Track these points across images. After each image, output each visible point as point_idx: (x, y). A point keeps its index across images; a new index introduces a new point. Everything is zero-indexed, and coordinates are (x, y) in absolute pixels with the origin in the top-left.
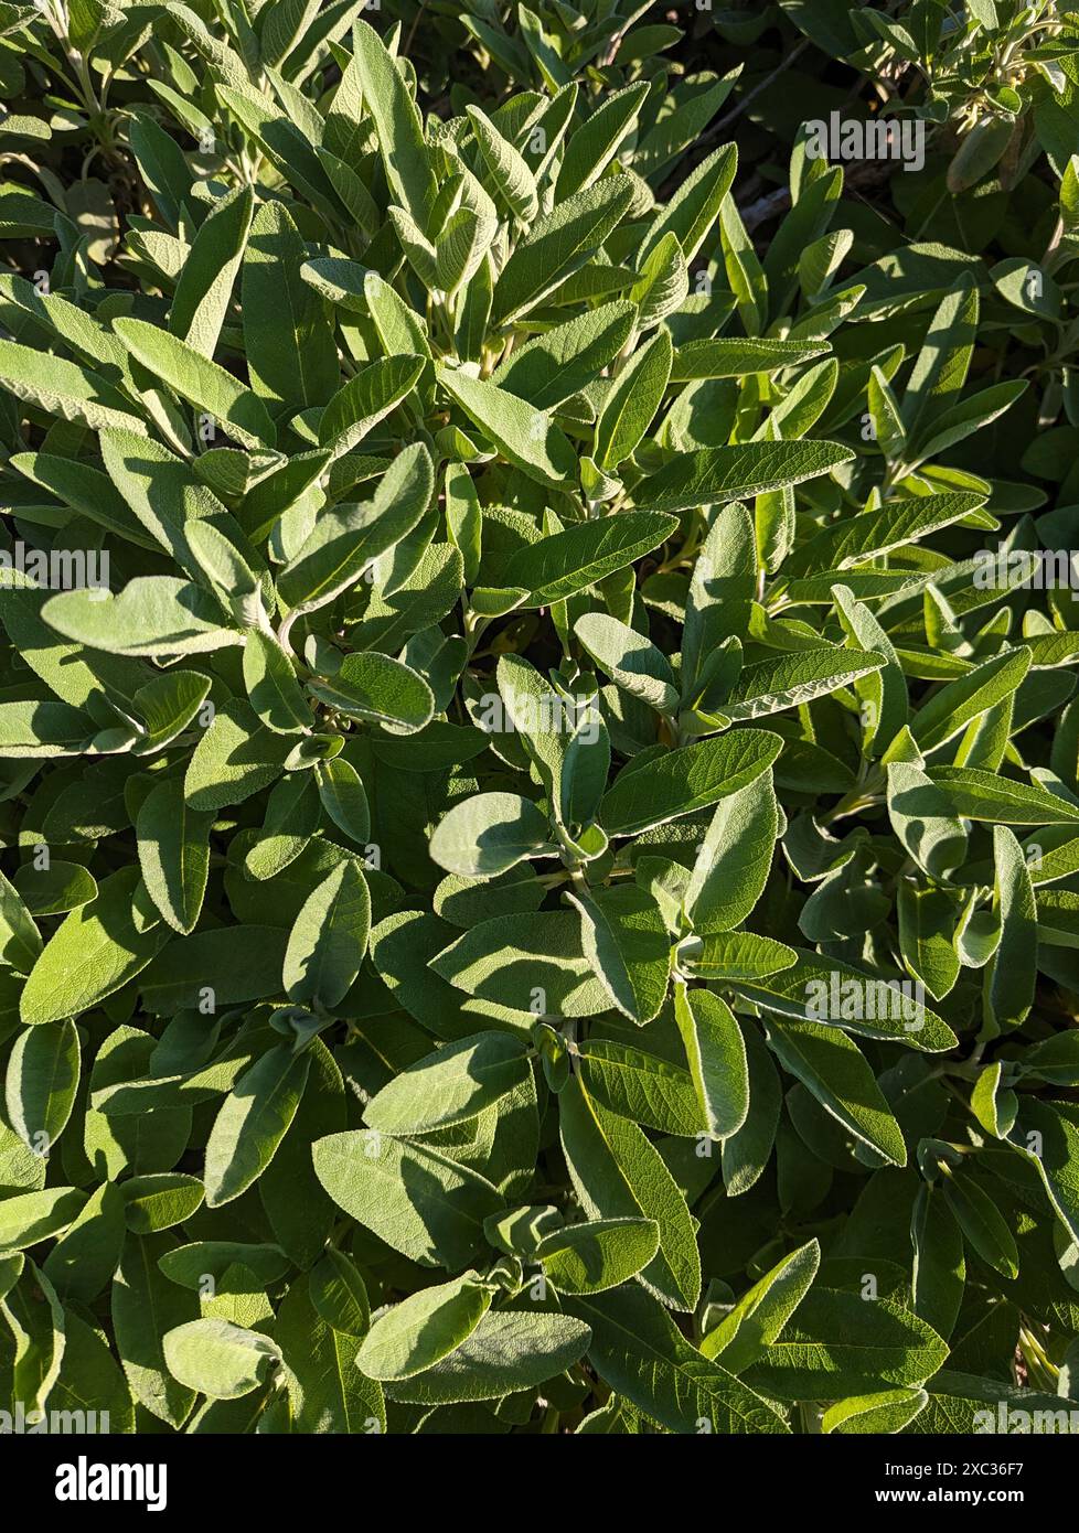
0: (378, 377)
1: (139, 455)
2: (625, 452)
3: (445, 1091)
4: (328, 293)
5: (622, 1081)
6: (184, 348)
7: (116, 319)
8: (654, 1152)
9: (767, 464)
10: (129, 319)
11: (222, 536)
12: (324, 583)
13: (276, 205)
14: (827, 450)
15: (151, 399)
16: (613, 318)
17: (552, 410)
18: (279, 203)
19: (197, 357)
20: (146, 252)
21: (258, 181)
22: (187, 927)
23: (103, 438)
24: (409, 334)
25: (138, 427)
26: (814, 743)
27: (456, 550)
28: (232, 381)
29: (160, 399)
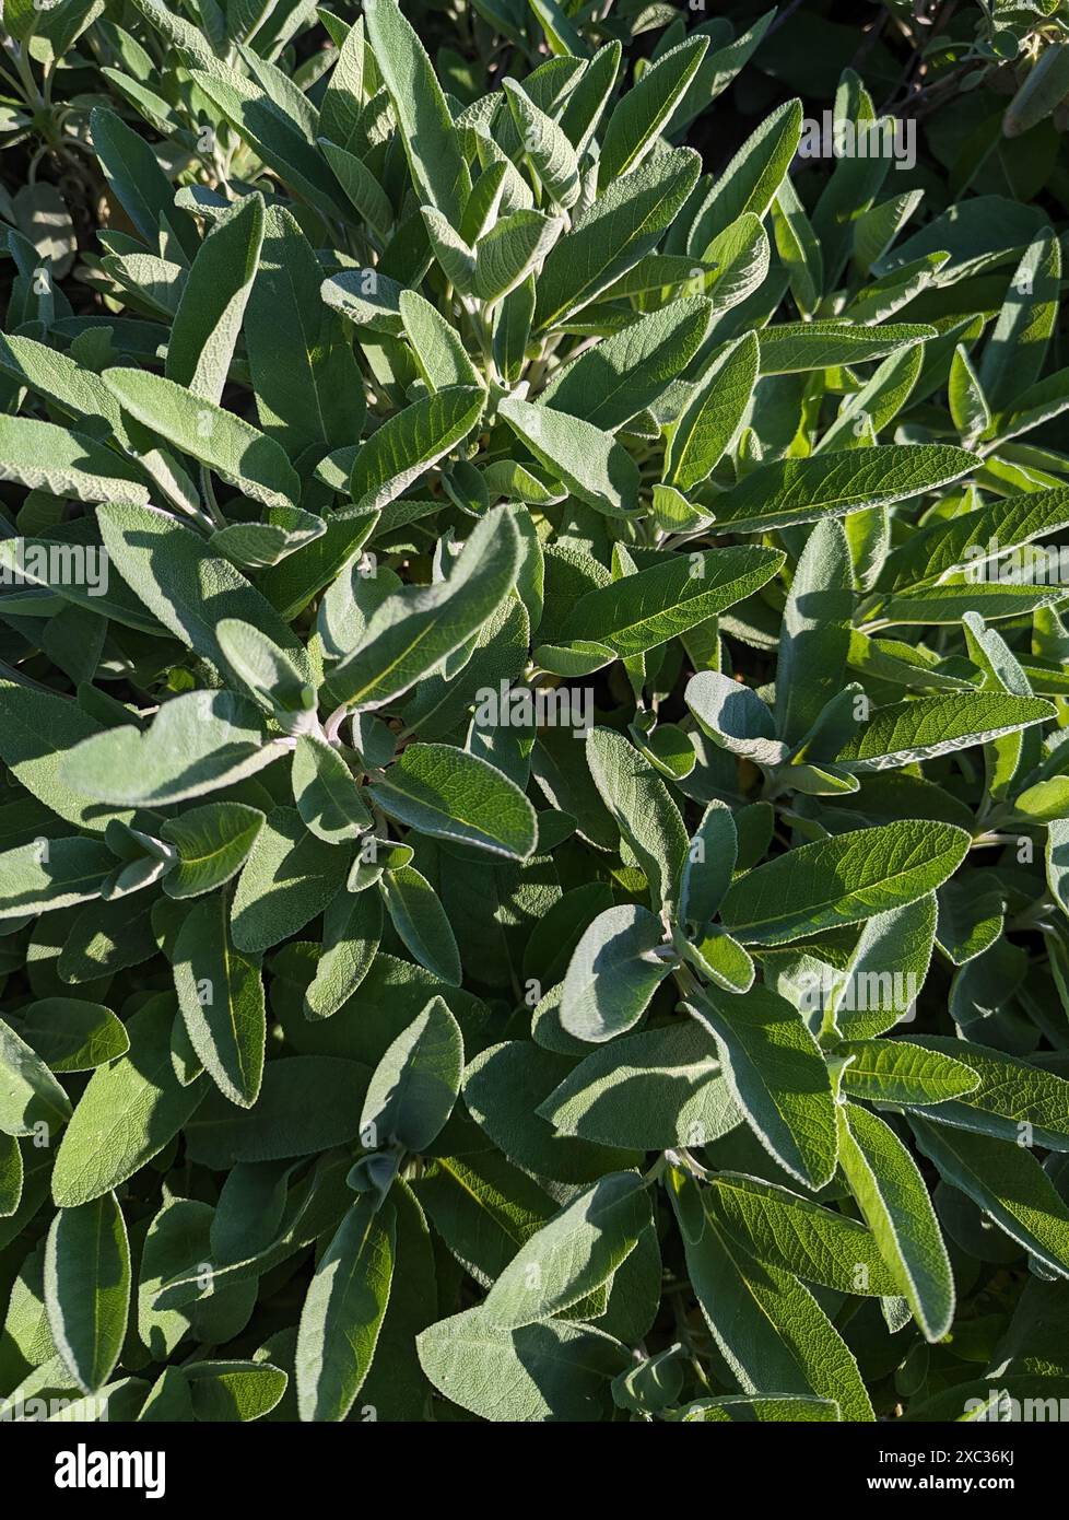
0: (425, 414)
1: (142, 528)
2: (702, 472)
3: (563, 1252)
4: (354, 316)
5: (764, 1216)
6: (188, 396)
7: (106, 371)
8: (805, 1292)
9: (868, 474)
10: (121, 369)
11: (261, 635)
12: (385, 673)
13: (278, 211)
14: (945, 456)
15: (154, 461)
16: (682, 317)
17: (616, 430)
18: (282, 208)
19: (204, 405)
20: (128, 278)
21: (233, 175)
22: (248, 1098)
23: (101, 514)
24: (449, 354)
25: (139, 494)
26: (920, 777)
27: (519, 603)
28: (247, 430)
29: (163, 457)
